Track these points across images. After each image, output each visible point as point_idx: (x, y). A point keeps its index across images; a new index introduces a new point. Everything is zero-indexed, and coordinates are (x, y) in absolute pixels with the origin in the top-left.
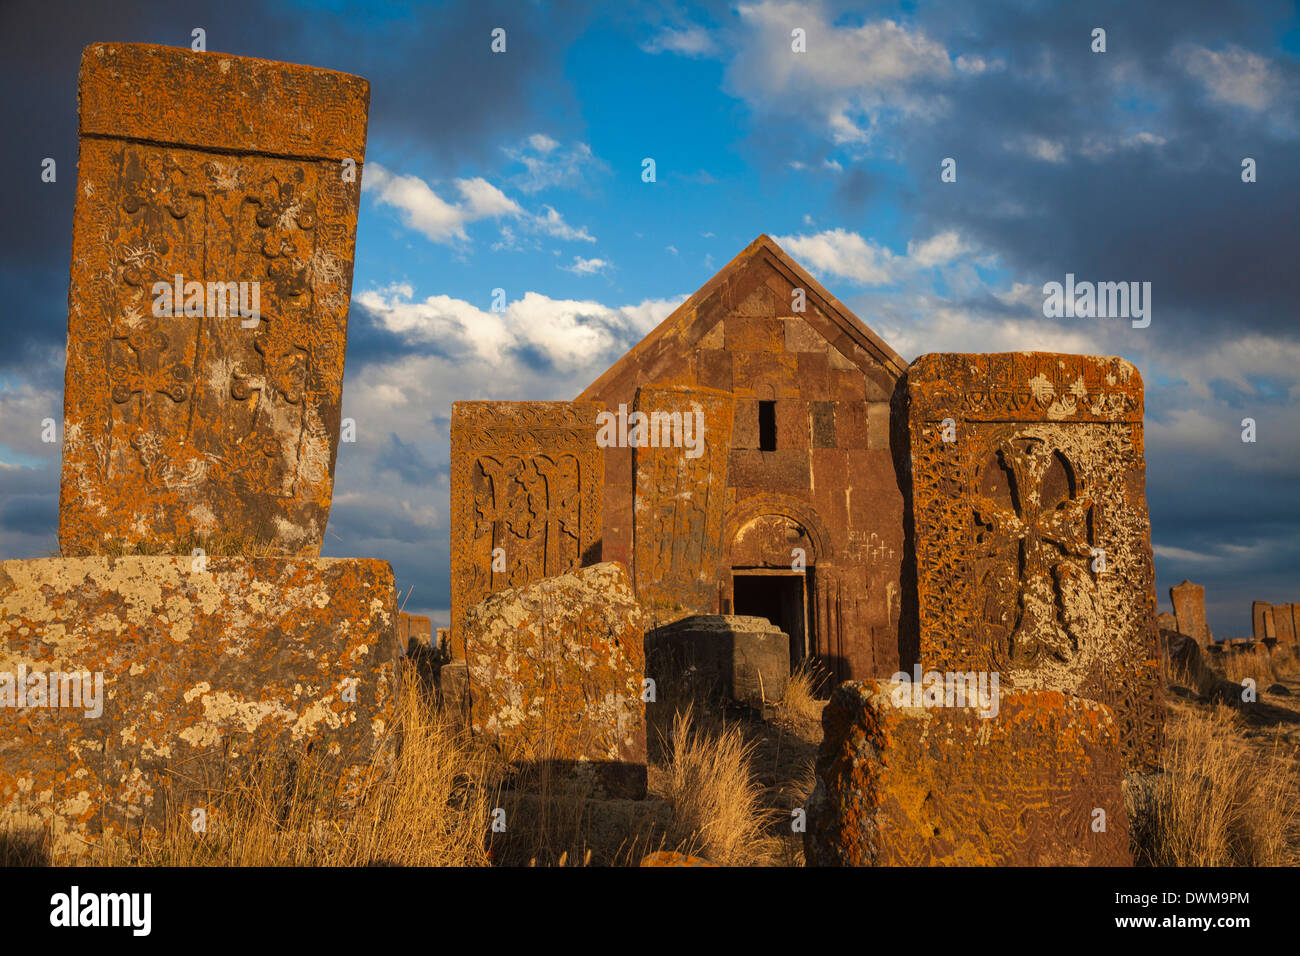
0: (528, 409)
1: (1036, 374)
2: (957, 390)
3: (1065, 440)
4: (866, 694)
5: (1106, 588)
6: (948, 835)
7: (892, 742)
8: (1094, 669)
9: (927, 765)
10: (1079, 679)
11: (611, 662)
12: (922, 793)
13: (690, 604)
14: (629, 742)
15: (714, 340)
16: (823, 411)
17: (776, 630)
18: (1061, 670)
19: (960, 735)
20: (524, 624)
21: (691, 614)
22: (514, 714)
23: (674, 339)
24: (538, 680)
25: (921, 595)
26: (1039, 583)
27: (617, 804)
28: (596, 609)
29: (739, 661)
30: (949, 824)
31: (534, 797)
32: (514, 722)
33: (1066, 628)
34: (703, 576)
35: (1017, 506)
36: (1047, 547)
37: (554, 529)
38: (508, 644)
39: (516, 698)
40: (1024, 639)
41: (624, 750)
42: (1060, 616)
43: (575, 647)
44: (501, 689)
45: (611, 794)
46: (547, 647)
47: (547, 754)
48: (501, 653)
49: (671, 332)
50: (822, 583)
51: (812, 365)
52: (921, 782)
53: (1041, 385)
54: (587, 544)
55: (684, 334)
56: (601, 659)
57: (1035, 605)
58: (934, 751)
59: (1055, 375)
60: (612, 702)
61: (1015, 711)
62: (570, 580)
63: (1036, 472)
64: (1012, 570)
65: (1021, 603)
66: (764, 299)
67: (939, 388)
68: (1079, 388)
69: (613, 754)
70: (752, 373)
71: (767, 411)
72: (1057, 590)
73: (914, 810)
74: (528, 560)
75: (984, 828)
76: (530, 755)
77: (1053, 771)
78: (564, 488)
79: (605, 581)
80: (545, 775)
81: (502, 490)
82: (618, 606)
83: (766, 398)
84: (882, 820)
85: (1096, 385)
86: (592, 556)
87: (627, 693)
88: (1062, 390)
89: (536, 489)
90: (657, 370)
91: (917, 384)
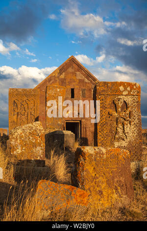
0: (24, 90)
1: (121, 86)
2: (106, 89)
3: (126, 99)
4: (82, 149)
5: (132, 127)
6: (98, 175)
7: (87, 158)
8: (130, 142)
9: (94, 163)
10: (127, 144)
11: (38, 141)
12: (93, 168)
13: (57, 128)
14: (42, 156)
15: (62, 76)
16: (83, 91)
17: (72, 133)
18: (124, 142)
19: (100, 157)
20: (21, 133)
21: (57, 130)
22: (19, 151)
23: (55, 76)
24: (24, 144)
25: (98, 128)
26: (120, 126)
27: (39, 168)
28: (35, 130)
29: (65, 139)
30: (97, 173)
31: (23, 167)
32: (19, 152)
33: (125, 134)
34: (59, 123)
35: (116, 111)
36: (122, 119)
37: (29, 114)
38: (18, 137)
39: (20, 148)
40: (117, 136)
41: (41, 158)
42: (124, 132)
43: (31, 138)
44: (17, 146)
45: (38, 166)
46: (26, 138)
47: (26, 158)
48: (17, 139)
49: (54, 74)
50: (82, 124)
51: (81, 81)
52: (93, 166)
53: (121, 88)
54: (36, 117)
55: (57, 75)
56: (36, 140)
57: (119, 130)
58: (95, 160)
59: (124, 86)
60: (38, 148)
61: (111, 152)
62: (30, 125)
63: (120, 105)
64: (115, 123)
65: (117, 130)
66: (72, 68)
67: (102, 88)
68: (129, 89)
69: (39, 158)
70: (70, 83)
71: (73, 90)
72: (123, 127)
73: (91, 171)
74: (24, 120)
75: (104, 174)
76: (22, 159)
77: (118, 163)
78: (31, 106)
79: (37, 125)
80: (25, 163)
81: (19, 106)
82: (40, 130)
83: (73, 88)
84: (85, 173)
85: (132, 88)
86: (37, 119)
87: (41, 147)
88: (125, 89)
89: (26, 106)
90: (51, 82)
91: (98, 87)
